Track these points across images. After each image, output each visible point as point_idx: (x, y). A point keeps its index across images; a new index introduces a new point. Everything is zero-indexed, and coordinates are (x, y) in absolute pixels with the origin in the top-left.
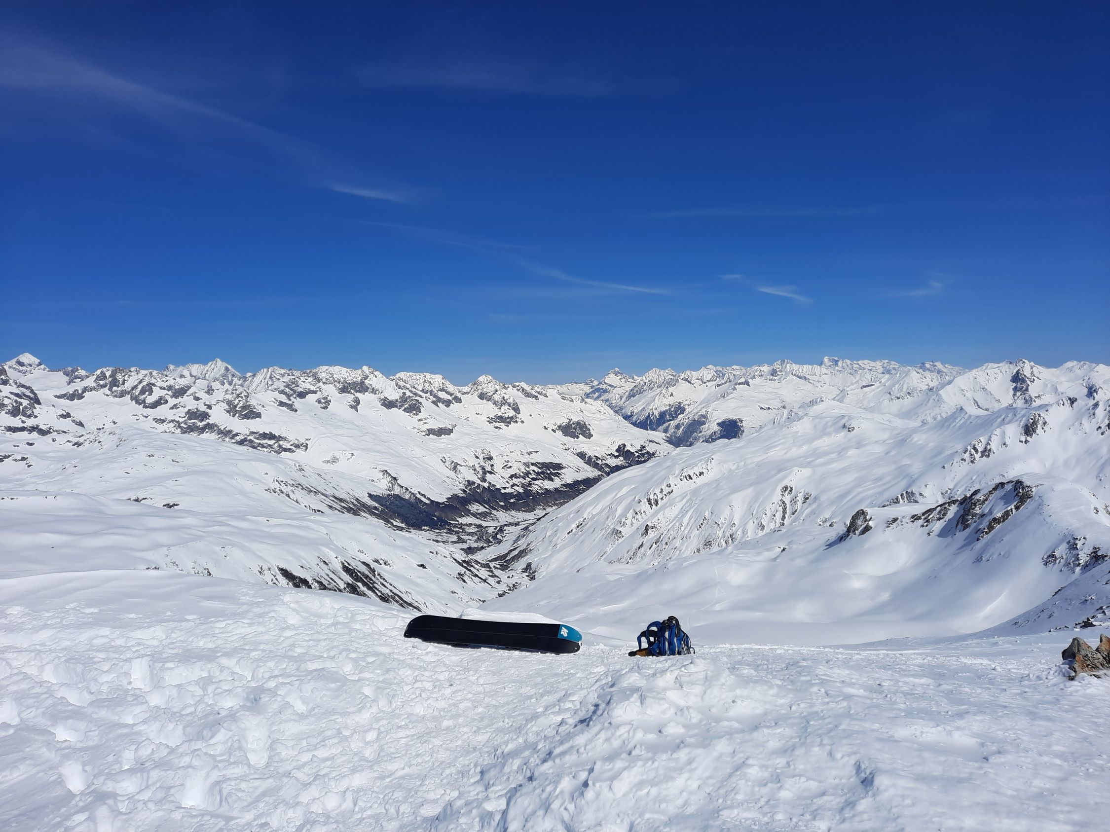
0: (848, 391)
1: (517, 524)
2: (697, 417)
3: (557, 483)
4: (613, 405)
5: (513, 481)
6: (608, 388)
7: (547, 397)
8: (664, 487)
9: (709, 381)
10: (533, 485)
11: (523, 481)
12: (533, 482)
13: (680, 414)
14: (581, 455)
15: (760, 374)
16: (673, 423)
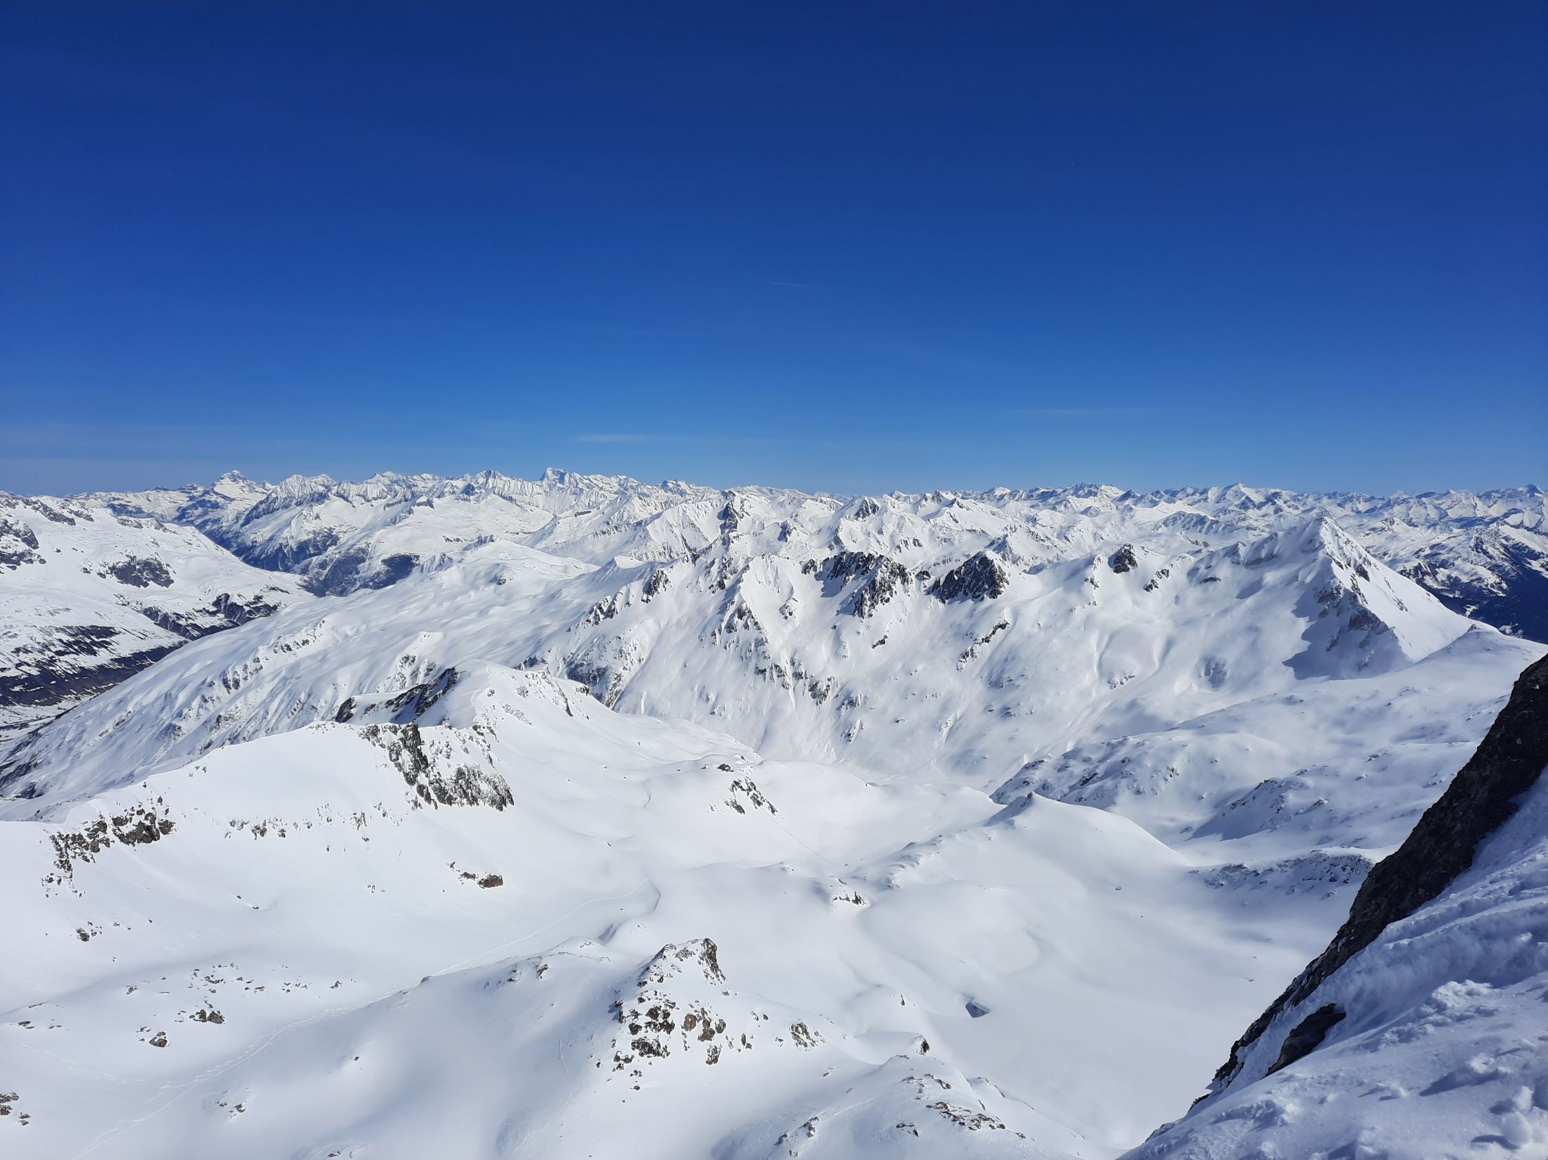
0: (560, 518)
1: (24, 725)
2: (352, 551)
3: (103, 657)
4: (224, 529)
5: (20, 658)
6: (220, 500)
7: (91, 520)
8: (249, 663)
9: (375, 499)
10: (58, 663)
11: (39, 657)
12: (57, 657)
13: (330, 545)
14: (151, 613)
15: (451, 490)
16: (315, 560)
